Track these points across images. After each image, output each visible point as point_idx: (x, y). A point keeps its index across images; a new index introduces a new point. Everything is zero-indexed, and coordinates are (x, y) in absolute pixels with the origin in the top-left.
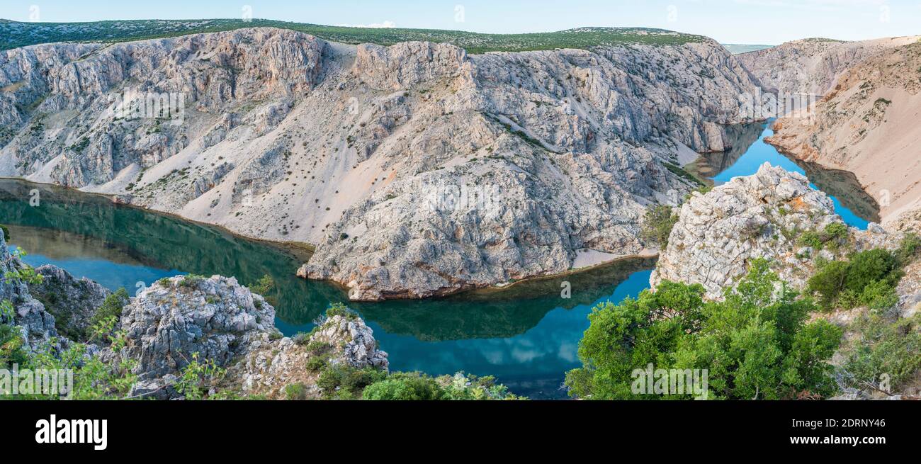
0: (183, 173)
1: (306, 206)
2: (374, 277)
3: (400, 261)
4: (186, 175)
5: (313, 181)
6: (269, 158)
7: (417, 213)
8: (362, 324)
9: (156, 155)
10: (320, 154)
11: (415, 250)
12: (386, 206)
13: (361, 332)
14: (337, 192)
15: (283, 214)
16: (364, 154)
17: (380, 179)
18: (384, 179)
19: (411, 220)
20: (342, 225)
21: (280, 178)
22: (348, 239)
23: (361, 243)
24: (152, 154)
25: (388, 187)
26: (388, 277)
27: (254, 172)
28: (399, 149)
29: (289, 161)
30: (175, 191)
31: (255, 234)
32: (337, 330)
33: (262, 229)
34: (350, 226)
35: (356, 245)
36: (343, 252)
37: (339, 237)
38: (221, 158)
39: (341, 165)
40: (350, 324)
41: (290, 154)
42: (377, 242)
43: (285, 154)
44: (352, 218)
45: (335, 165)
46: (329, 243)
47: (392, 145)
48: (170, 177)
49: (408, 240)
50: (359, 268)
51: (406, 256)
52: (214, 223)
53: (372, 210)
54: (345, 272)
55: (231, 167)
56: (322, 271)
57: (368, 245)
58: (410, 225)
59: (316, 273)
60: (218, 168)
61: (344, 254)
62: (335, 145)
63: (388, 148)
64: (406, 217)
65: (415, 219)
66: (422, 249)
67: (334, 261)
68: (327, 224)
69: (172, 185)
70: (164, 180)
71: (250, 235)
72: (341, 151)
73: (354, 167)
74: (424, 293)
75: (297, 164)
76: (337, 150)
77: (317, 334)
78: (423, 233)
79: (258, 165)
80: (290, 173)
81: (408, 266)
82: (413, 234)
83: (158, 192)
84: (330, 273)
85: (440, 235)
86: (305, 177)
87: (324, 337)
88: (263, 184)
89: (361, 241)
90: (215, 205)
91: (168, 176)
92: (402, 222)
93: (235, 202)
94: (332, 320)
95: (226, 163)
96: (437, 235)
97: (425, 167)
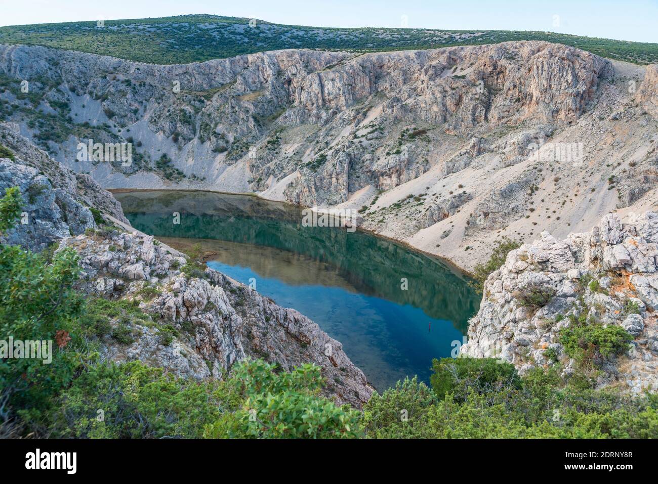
0: (419, 199)
4: (422, 201)
5: (557, 222)
6: (511, 191)
9: (394, 178)
10: (571, 194)
16: (626, 199)
21: (520, 215)
24: (390, 176)
27: (492, 205)
29: (534, 197)
30: (407, 217)
38: (461, 186)
39: (594, 208)
41: (537, 189)
43: (531, 189)
45: (588, 208)
48: (405, 202)
55: (470, 198)
60: (455, 197)
62: (592, 186)
69: (406, 211)
70: (398, 205)
72: (599, 192)
75: (543, 201)
76: (593, 190)
79: (498, 198)
80: (532, 210)
83: (390, 217)
86: (549, 217)
88: (501, 219)
90: (446, 236)
91: (403, 201)
93: (467, 235)
95: (464, 193)
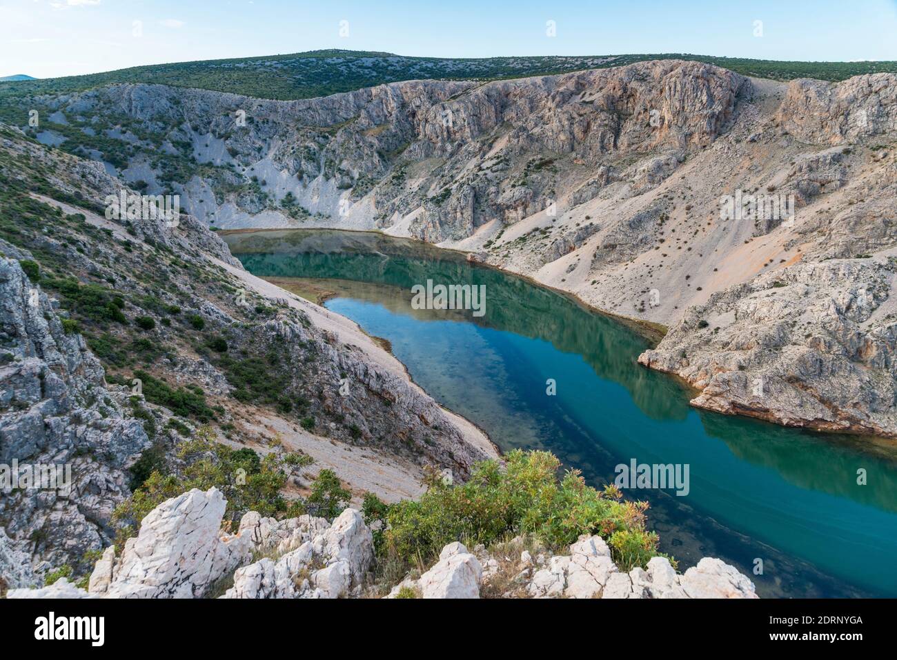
0: (545, 232)
1: (673, 283)
2: (726, 382)
4: (548, 234)
5: (688, 253)
6: (640, 221)
7: (808, 312)
10: (705, 221)
11: (791, 359)
12: (768, 296)
14: (716, 270)
15: (643, 288)
16: (763, 227)
17: (777, 261)
18: (782, 261)
19: (797, 319)
20: (705, 311)
21: (649, 246)
22: (707, 328)
23: (723, 336)
24: (516, 209)
25: (777, 272)
26: (745, 386)
27: (620, 237)
28: (816, 225)
29: (664, 227)
30: (532, 251)
31: (607, 307)
33: (616, 302)
34: (715, 313)
35: (716, 338)
36: (697, 343)
37: (697, 324)
38: (588, 218)
39: (729, 237)
41: (667, 218)
42: (741, 340)
43: (662, 219)
44: (719, 304)
45: (721, 237)
46: (684, 330)
47: (807, 219)
48: (531, 236)
49: (784, 345)
50: (711, 367)
51: (777, 365)
52: (568, 291)
53: (748, 297)
54: (694, 368)
55: (596, 229)
56: (667, 361)
57: (729, 341)
58: (793, 326)
59: (660, 363)
60: (581, 229)
61: (699, 346)
63: (801, 222)
64: (790, 314)
65: (804, 319)
66: (802, 361)
67: (684, 352)
69: (531, 245)
70: (523, 239)
71: (602, 308)
72: (734, 220)
73: (746, 242)
74: (791, 419)
75: (673, 231)
78: (810, 339)
79: (626, 229)
80: (662, 241)
81: (776, 378)
82: (795, 338)
83: (514, 252)
84: (677, 366)
85: (835, 348)
86: (680, 248)
88: (629, 251)
89: (723, 333)
90: (572, 270)
91: (529, 234)
92: (783, 320)
93: (594, 268)
95: (591, 224)
96: (830, 347)
97: (844, 253)
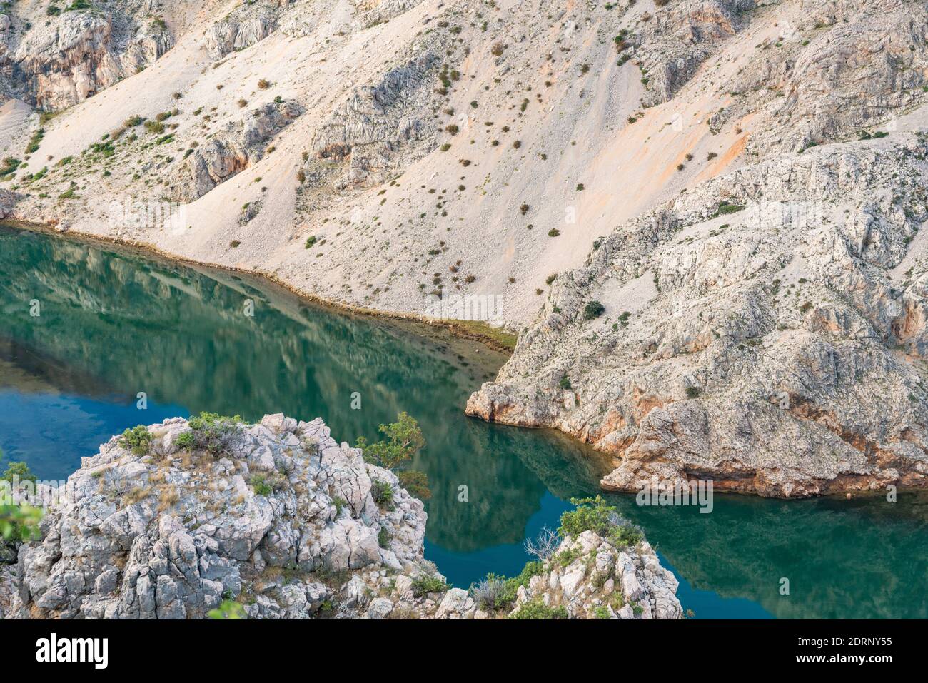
0: (159, 126)
1: (495, 223)
2: (670, 427)
3: (740, 388)
4: (168, 132)
5: (516, 154)
6: (397, 87)
7: (798, 258)
8: (652, 560)
9: (79, 75)
10: (539, 78)
11: (783, 360)
12: (714, 234)
13: (649, 583)
14: (580, 187)
15: (432, 244)
16: (660, 84)
17: (700, 157)
18: (712, 156)
19: (779, 276)
20: (591, 279)
21: (426, 144)
22: (603, 318)
23: (639, 331)
24: (67, 72)
25: (722, 178)
26: (706, 431)
27: (357, 127)
28: (761, 74)
29: (453, 96)
30: (137, 177)
31: (357, 298)
32: (587, 574)
33: (377, 282)
34: (612, 283)
35: (628, 336)
36: (589, 352)
37: (581, 310)
38: (265, 85)
39: (594, 113)
40: (623, 559)
41: (456, 76)
42: (681, 332)
43: (443, 77)
44: (618, 262)
45: (579, 113)
46: (556, 327)
47: (742, 62)
48: (123, 139)
49: (764, 332)
50: (630, 401)
51: (759, 375)
52: (249, 268)
53: (675, 241)
54: (591, 409)
55: (295, 111)
56: (531, 402)
57: (655, 338)
58: (775, 290)
59: (517, 409)
60: (257, 114)
61: (593, 360)
62: (580, 58)
63: (730, 69)
64: (765, 266)
65: (791, 273)
66: (803, 360)
67: (565, 376)
68: (550, 274)
69: (129, 161)
70: (105, 148)
71: (345, 301)
72: (598, 73)
73: (632, 121)
74: (797, 482)
75: (475, 104)
76: (586, 69)
77: (535, 580)
78: (810, 314)
79: (368, 107)
80: (454, 130)
81: (761, 403)
82: (782, 316)
83: (89, 182)
84: (553, 410)
85: (856, 326)
86: (496, 143)
87: (552, 592)
88: (381, 161)
89: (639, 324)
90: (251, 216)
91: (118, 135)
92: (754, 281)
93: (304, 208)
94: (575, 546)
95: (279, 100)
96: (847, 325)
97: (830, 130)
